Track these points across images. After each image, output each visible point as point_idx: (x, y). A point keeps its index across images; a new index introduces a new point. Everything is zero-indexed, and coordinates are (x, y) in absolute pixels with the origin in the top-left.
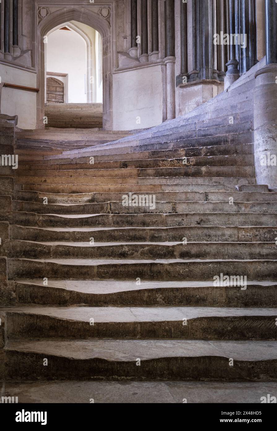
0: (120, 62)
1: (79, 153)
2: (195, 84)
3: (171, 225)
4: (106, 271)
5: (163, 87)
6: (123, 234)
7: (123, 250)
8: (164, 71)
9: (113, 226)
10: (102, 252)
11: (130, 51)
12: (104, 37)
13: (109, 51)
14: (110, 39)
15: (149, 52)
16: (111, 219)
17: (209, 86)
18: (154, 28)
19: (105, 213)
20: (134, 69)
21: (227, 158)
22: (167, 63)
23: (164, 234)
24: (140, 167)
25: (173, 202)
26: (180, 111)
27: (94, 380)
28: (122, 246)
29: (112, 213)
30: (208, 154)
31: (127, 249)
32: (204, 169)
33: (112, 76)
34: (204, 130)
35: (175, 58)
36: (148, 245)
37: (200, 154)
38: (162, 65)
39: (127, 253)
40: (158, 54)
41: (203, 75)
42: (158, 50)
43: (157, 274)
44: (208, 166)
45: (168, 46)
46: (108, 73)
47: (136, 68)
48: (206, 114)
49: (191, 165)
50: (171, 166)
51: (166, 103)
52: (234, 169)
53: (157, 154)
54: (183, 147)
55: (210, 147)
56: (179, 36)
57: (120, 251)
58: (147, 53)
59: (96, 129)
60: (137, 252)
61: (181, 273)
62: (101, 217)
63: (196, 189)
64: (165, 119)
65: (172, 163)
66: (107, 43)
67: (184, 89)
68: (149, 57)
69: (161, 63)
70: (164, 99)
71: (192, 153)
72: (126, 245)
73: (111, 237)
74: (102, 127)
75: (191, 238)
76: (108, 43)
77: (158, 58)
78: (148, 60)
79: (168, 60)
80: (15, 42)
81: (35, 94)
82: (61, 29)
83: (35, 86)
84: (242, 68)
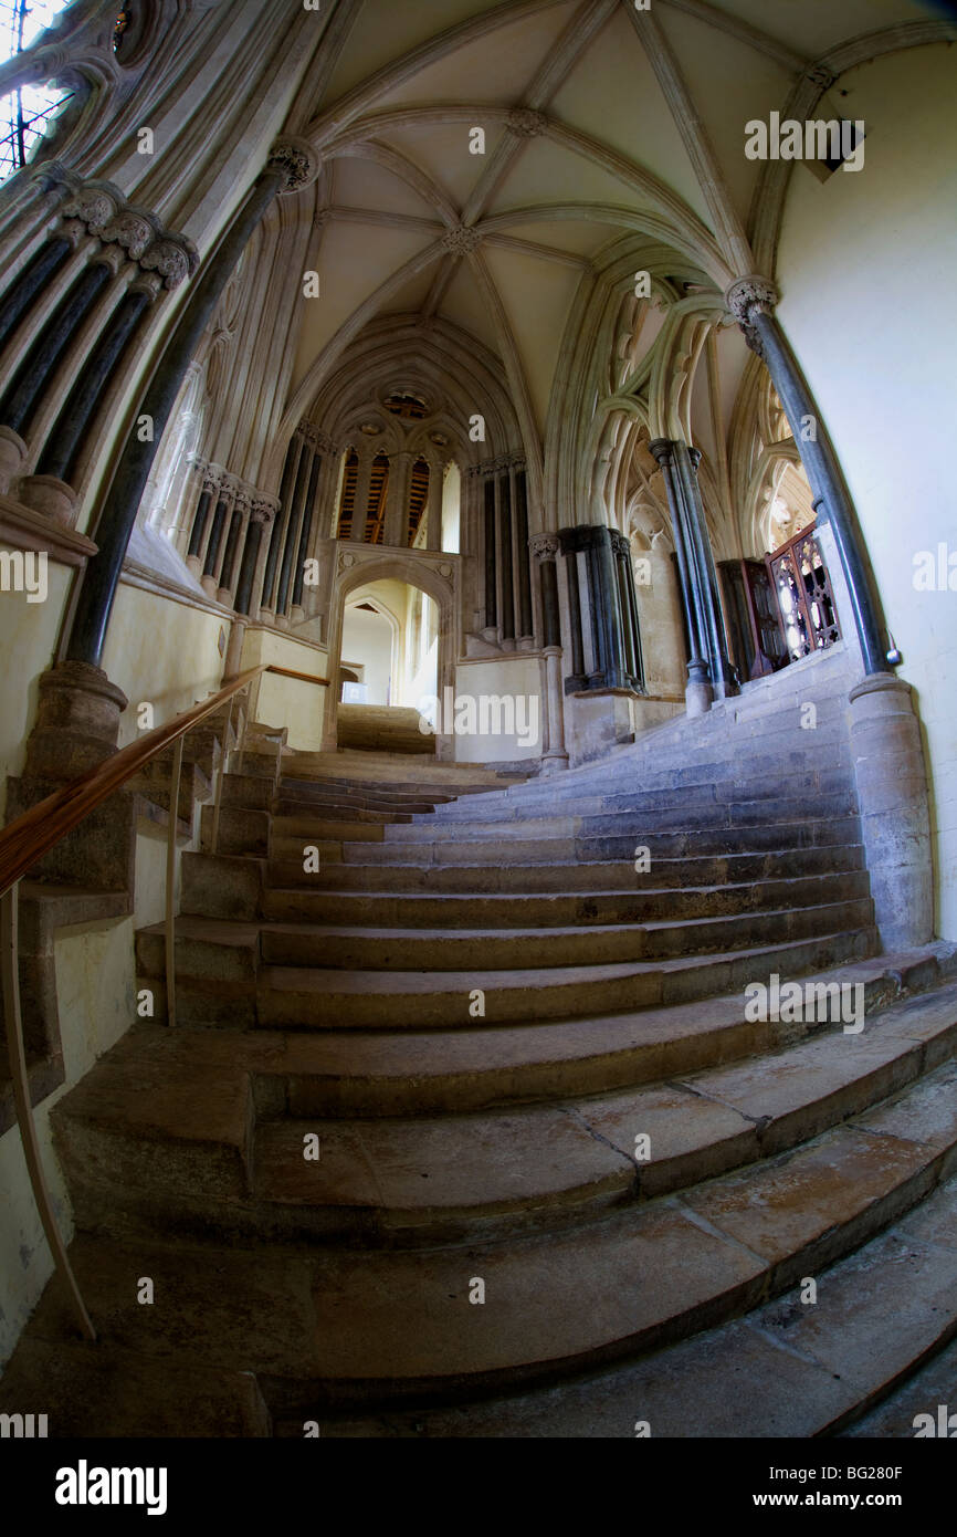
0: (469, 648)
2: (602, 694)
5: (542, 693)
8: (543, 668)
11: (486, 632)
12: (441, 606)
13: (450, 628)
14: (452, 610)
15: (517, 636)
17: (622, 699)
18: (525, 601)
20: (493, 660)
22: (547, 656)
33: (454, 668)
35: (563, 649)
38: (541, 657)
40: (532, 640)
41: (613, 680)
42: (531, 633)
45: (550, 629)
46: (448, 663)
47: (496, 658)
56: (568, 617)
58: (513, 636)
59: (426, 757)
64: (546, 748)
66: (446, 615)
67: (580, 700)
68: (518, 645)
69: (537, 656)
74: (436, 754)
76: (449, 616)
77: (533, 647)
78: (515, 648)
79: (549, 651)
80: (297, 600)
81: (323, 688)
82: (358, 607)
83: (323, 675)
84: (716, 675)
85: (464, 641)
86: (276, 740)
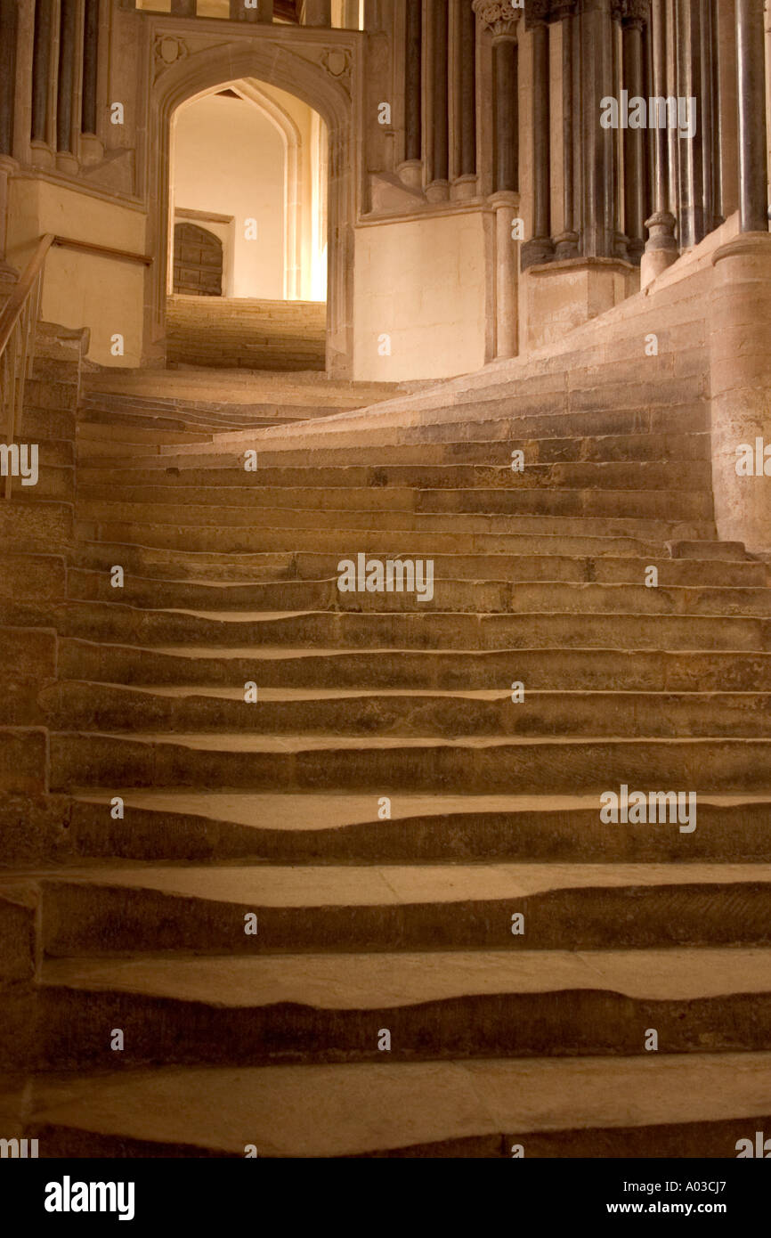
0: (375, 197)
1: (257, 439)
2: (570, 269)
3: (496, 644)
4: (319, 767)
5: (487, 269)
6: (368, 667)
7: (367, 712)
8: (489, 229)
9: (343, 647)
10: (309, 716)
11: (402, 169)
12: (333, 128)
13: (345, 165)
14: (348, 135)
15: (451, 176)
16: (338, 624)
17: (606, 276)
18: (466, 114)
19: (323, 608)
20: (412, 218)
21: (645, 468)
22: (497, 208)
23: (475, 669)
24: (420, 485)
25: (503, 583)
26: (531, 337)
27: (278, 1062)
28: (364, 699)
29: (342, 609)
30: (597, 457)
31: (377, 709)
32: (585, 495)
33: (353, 232)
34: (588, 392)
35: (519, 196)
36: (433, 699)
37: (575, 456)
38: (484, 212)
39: (376, 717)
40: (475, 182)
41: (588, 245)
42: (474, 172)
43: (452, 777)
44: (596, 487)
45: (502, 165)
46: (343, 224)
47: (416, 214)
48: (594, 350)
49: (553, 483)
50: (503, 485)
51: (495, 313)
52: (662, 497)
53: (467, 451)
54: (533, 435)
55: (603, 437)
56: (530, 140)
57: (359, 713)
58: (446, 177)
59: (309, 374)
60: (405, 715)
61: (516, 774)
62: (313, 620)
63: (564, 548)
64: (491, 356)
65: (505, 475)
66: (340, 143)
67: (541, 279)
68: (452, 188)
69: (481, 208)
70: (488, 301)
71: (556, 453)
72: (376, 698)
73: (335, 675)
74: (324, 370)
75: (546, 681)
76: (343, 145)
77: (474, 195)
78: (447, 197)
79: (498, 200)
80: (89, 125)
81: (142, 269)
82: (219, 94)
83: (141, 249)
84: (685, 235)
85: (367, 188)
86: (75, 345)
